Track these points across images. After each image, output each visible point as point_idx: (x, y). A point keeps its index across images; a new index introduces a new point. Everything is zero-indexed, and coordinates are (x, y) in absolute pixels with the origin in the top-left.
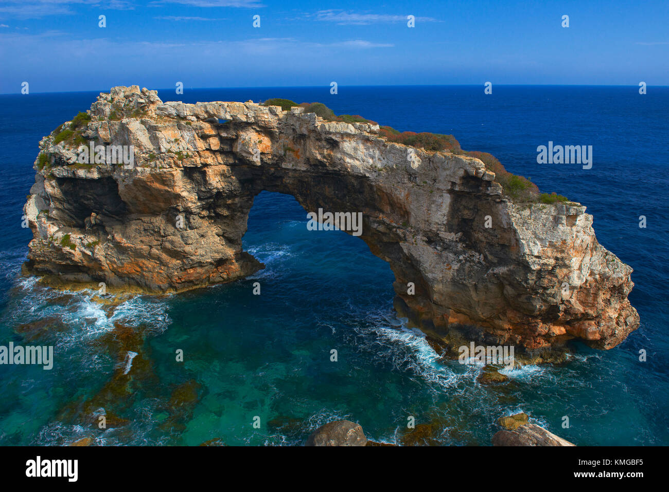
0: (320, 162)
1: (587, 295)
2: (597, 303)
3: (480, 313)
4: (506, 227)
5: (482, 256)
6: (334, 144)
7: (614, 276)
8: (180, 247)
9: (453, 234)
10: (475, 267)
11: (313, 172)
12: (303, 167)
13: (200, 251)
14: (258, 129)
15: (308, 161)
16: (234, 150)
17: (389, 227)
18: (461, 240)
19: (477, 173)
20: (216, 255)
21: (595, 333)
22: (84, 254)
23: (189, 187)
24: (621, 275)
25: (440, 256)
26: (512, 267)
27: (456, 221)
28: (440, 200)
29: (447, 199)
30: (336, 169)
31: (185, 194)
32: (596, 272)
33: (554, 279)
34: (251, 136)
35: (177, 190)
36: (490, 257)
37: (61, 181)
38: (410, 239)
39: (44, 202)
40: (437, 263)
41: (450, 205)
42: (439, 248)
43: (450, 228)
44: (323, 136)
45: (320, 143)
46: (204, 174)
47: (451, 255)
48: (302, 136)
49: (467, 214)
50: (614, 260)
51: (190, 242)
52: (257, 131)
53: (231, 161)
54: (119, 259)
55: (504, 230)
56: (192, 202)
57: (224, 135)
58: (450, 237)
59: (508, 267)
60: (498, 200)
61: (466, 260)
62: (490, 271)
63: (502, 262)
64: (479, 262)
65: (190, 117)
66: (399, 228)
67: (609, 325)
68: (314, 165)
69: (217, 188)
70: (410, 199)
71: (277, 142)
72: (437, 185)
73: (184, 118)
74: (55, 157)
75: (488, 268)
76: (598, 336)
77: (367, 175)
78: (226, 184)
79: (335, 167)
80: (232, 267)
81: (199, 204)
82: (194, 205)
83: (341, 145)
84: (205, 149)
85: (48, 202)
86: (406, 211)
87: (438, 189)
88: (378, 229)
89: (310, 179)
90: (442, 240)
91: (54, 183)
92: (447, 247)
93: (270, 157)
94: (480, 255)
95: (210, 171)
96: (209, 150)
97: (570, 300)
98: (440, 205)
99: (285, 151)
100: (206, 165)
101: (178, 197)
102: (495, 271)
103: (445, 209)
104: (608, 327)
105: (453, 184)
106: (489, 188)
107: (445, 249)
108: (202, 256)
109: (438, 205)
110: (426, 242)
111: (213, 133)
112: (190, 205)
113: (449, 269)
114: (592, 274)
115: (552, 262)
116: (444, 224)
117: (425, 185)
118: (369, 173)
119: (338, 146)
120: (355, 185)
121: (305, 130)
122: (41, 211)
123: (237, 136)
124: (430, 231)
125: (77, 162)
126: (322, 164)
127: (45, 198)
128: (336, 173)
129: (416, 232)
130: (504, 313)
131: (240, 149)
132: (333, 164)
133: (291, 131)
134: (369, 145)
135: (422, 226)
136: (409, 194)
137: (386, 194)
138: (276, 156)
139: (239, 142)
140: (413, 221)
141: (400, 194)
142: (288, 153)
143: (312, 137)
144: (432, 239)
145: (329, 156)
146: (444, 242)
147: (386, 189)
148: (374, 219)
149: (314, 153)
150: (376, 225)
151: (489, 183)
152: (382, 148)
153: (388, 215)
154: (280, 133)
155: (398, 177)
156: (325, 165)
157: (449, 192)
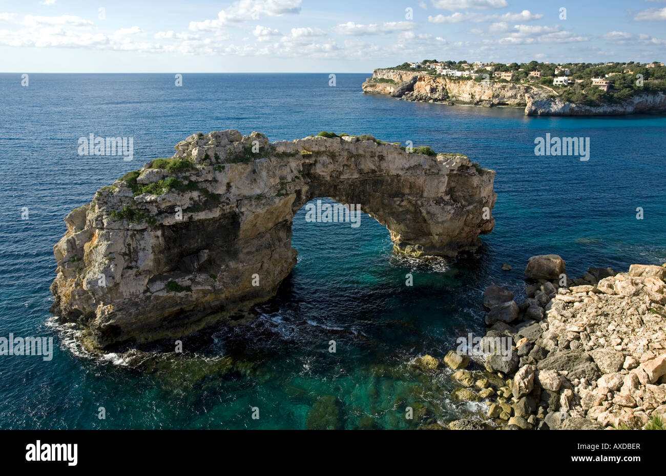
0: (372, 170)
4: (476, 186)
11: (362, 178)
15: (361, 172)
16: (312, 171)
18: (451, 198)
25: (443, 209)
26: (475, 205)
27: (448, 189)
28: (444, 180)
29: (446, 179)
30: (381, 173)
36: (464, 203)
37: (168, 229)
38: (426, 204)
41: (447, 182)
42: (442, 205)
43: (447, 193)
44: (377, 154)
45: (373, 159)
47: (449, 207)
48: (358, 156)
49: (453, 184)
55: (474, 188)
57: (307, 161)
58: (447, 198)
60: (473, 175)
62: (464, 210)
63: (470, 204)
65: (293, 152)
66: (418, 200)
68: (366, 173)
72: (440, 173)
75: (463, 208)
83: (386, 158)
88: (400, 204)
89: (358, 183)
90: (444, 200)
92: (447, 204)
98: (444, 182)
102: (466, 209)
103: (445, 184)
105: (452, 171)
106: (468, 170)
107: (445, 205)
109: (442, 183)
110: (435, 203)
117: (433, 174)
118: (401, 173)
119: (384, 159)
120: (389, 181)
121: (361, 152)
122: (123, 269)
123: (316, 162)
124: (438, 197)
125: (190, 206)
126: (374, 171)
127: (124, 254)
128: (381, 176)
129: (428, 200)
130: (463, 229)
131: (319, 170)
132: (381, 170)
133: (346, 153)
134: (400, 156)
135: (433, 196)
136: (425, 181)
137: (410, 183)
138: (338, 171)
139: (318, 166)
140: (425, 194)
141: (420, 181)
142: (345, 168)
143: (368, 155)
144: (439, 201)
145: (380, 166)
146: (445, 201)
147: (412, 179)
148: (398, 199)
149: (368, 165)
150: (398, 202)
151: (468, 168)
152: (407, 157)
153: (409, 194)
154: (340, 155)
155: (419, 172)
156: (376, 172)
157: (447, 175)
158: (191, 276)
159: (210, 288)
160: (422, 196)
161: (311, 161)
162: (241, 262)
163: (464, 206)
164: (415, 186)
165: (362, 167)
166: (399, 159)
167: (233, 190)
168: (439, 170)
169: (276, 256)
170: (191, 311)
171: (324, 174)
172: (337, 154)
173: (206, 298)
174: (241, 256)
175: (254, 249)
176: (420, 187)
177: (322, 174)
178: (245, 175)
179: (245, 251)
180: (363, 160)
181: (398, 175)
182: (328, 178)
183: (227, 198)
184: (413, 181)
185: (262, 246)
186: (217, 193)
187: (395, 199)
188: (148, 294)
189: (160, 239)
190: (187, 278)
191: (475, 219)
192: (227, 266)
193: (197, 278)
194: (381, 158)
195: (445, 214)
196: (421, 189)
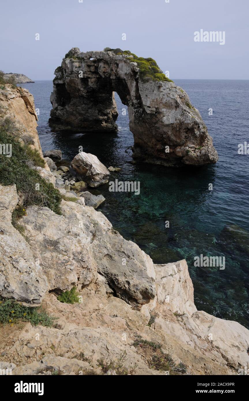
1: (176, 131)
2: (181, 137)
3: (144, 139)
5: (142, 110)
6: (118, 65)
7: (186, 122)
8: (80, 111)
9: (136, 100)
10: (139, 115)
11: (117, 80)
12: (114, 78)
13: (87, 114)
14: (104, 62)
19: (134, 69)
20: (94, 117)
21: (179, 152)
22: (59, 113)
23: (84, 86)
24: (189, 122)
31: (82, 89)
32: (177, 119)
33: (157, 119)
34: (101, 64)
35: (79, 87)
46: (88, 81)
50: (186, 114)
51: (83, 109)
52: (104, 63)
53: (98, 76)
54: (67, 116)
56: (84, 93)
57: (95, 65)
61: (137, 112)
64: (140, 113)
65: (85, 58)
67: (185, 148)
69: (93, 88)
73: (83, 58)
75: (142, 115)
76: (180, 154)
77: (125, 78)
78: (96, 86)
79: (118, 75)
80: (102, 125)
81: (87, 94)
82: (85, 94)
84: (89, 71)
91: (55, 86)
93: (107, 74)
95: (89, 80)
96: (91, 71)
97: (168, 132)
99: (111, 71)
100: (89, 78)
101: (79, 90)
104: (184, 150)
108: (89, 117)
109: (132, 87)
111: (93, 64)
112: (84, 94)
114: (176, 120)
115: (154, 109)
116: (135, 96)
138: (109, 73)
145: (117, 71)
154: (111, 63)
161: (97, 65)
182: (103, 76)
190: (60, 107)
192: (66, 107)
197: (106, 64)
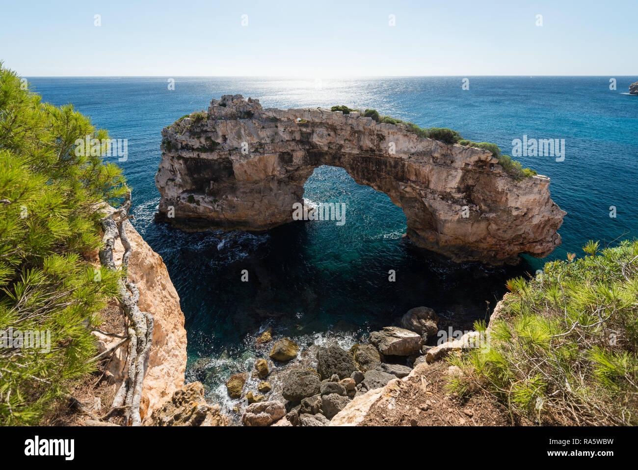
0: (371, 148)
1: (538, 229)
4: (500, 190)
5: (478, 207)
7: (556, 218)
9: (460, 194)
10: (474, 213)
11: (363, 155)
12: (356, 151)
14: (328, 127)
15: (360, 148)
16: (310, 140)
17: (414, 189)
18: (465, 198)
19: (487, 159)
21: (538, 249)
22: (206, 208)
23: (281, 164)
25: (450, 206)
26: (499, 214)
27: (462, 186)
28: (455, 173)
29: (460, 173)
30: (381, 153)
34: (323, 131)
35: (275, 166)
36: (483, 207)
37: (186, 160)
38: (429, 196)
39: (170, 173)
40: (448, 211)
41: (461, 177)
42: (450, 202)
43: (459, 190)
44: (376, 132)
45: (372, 137)
46: (292, 156)
47: (458, 207)
48: (359, 132)
49: (470, 182)
50: (557, 208)
53: (308, 147)
55: (498, 192)
56: (283, 174)
57: (304, 130)
58: (458, 196)
59: (496, 213)
60: (498, 175)
62: (483, 215)
63: (491, 211)
64: (476, 211)
65: (284, 119)
66: (422, 190)
68: (365, 151)
69: (297, 164)
70: (432, 173)
71: (339, 135)
72: (453, 165)
73: (280, 119)
74: (182, 143)
75: (481, 214)
79: (381, 152)
81: (286, 175)
82: (284, 176)
83: (387, 139)
84: (291, 139)
85: (172, 173)
86: (428, 180)
87: (454, 167)
88: (405, 190)
89: (360, 159)
90: (452, 197)
91: (181, 161)
92: (456, 202)
93: (334, 145)
94: (476, 206)
95: (294, 154)
96: (294, 140)
98: (455, 177)
99: (344, 141)
100: (293, 151)
101: (275, 171)
102: (486, 216)
103: (458, 179)
105: (467, 164)
106: (492, 168)
107: (453, 203)
109: (453, 177)
110: (441, 198)
111: (298, 128)
113: (457, 214)
114: (543, 217)
115: (525, 210)
116: (455, 188)
117: (445, 165)
118: (404, 157)
119: (385, 139)
120: (393, 163)
121: (361, 128)
122: (168, 180)
123: (313, 132)
124: (445, 192)
125: (200, 147)
126: (372, 150)
127: (171, 171)
128: (381, 156)
129: (433, 192)
130: (485, 239)
131: (315, 139)
132: (380, 150)
133: (349, 128)
134: (406, 139)
135: (439, 189)
136: (432, 169)
137: (415, 169)
138: (338, 144)
139: (315, 135)
140: (432, 186)
141: (426, 170)
142: (347, 142)
143: (367, 132)
144: (445, 197)
145: (378, 146)
146: (454, 198)
147: (416, 166)
148: (403, 183)
149: (367, 143)
150: (403, 187)
151: (492, 165)
152: (415, 140)
153: (414, 182)
154: (342, 129)
155: (425, 159)
156: (374, 151)
157: (462, 169)
158: (203, 196)
159: (211, 207)
160: (427, 187)
161: (309, 130)
162: (237, 197)
163: (482, 212)
164: (420, 173)
165: (361, 143)
166: (405, 142)
167: (228, 141)
168: (452, 162)
169: (266, 201)
170: (204, 219)
171: (321, 144)
172: (338, 127)
173: (211, 214)
174: (238, 193)
175: (248, 191)
176: (425, 176)
177: (318, 143)
178: (234, 131)
179: (242, 190)
180: (363, 136)
181: (401, 159)
182: (326, 149)
183: (222, 147)
184: (418, 168)
185: (253, 190)
186: (217, 141)
187: (400, 183)
188: (178, 199)
189: (183, 165)
190: (201, 196)
191: (501, 231)
192: (227, 197)
193: (206, 198)
194: (381, 138)
195: (450, 213)
196: (427, 178)
197: (330, 130)
